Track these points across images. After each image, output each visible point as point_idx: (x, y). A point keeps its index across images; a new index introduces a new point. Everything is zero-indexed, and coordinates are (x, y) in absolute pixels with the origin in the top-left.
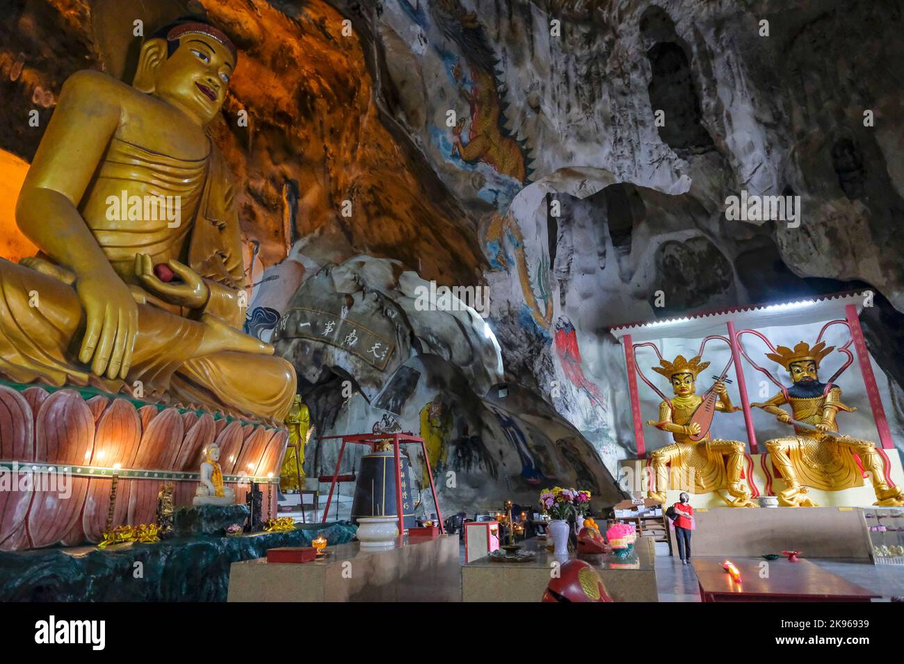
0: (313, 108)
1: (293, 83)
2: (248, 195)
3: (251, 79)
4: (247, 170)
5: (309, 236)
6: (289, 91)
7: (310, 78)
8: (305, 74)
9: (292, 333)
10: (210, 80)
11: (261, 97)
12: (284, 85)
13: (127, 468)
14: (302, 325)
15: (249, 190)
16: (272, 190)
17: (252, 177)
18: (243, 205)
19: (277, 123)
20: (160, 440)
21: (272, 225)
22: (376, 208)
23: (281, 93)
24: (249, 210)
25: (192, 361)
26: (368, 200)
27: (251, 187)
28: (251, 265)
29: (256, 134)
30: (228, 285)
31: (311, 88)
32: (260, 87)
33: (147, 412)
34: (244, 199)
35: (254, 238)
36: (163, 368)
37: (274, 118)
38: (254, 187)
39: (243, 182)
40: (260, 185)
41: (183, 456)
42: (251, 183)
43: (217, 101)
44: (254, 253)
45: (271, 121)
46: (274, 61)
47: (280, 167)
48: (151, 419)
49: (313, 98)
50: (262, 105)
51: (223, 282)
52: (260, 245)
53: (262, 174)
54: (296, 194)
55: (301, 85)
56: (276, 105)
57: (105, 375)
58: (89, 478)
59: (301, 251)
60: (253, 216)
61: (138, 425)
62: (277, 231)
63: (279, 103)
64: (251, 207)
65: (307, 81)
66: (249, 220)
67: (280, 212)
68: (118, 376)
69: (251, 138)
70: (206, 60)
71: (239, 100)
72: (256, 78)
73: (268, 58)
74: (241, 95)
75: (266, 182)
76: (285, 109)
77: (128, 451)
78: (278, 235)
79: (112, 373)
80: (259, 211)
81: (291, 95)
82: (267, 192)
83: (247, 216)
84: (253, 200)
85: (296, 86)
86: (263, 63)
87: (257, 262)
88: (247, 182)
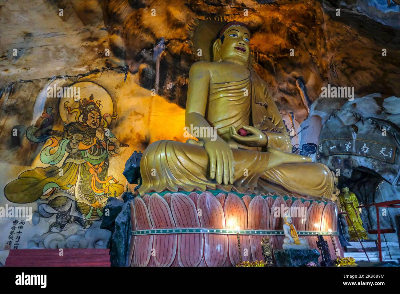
0: (298, 40)
1: (284, 33)
2: (281, 93)
3: (265, 42)
4: (276, 82)
5: (317, 99)
6: (284, 38)
7: (291, 26)
8: (288, 26)
9: (327, 153)
10: (240, 43)
11: (272, 48)
12: (280, 36)
13: (244, 229)
14: (331, 148)
15: (280, 90)
16: (291, 86)
17: (280, 84)
18: (280, 98)
19: (283, 55)
20: (258, 213)
21: (296, 102)
22: (351, 69)
23: (279, 40)
24: (283, 99)
25: (268, 172)
26: (343, 67)
27: (281, 89)
28: (293, 124)
29: (276, 65)
30: (276, 132)
31: (294, 31)
32: (270, 44)
33: (246, 199)
34: (279, 95)
35: (290, 111)
36: (253, 177)
37: (281, 54)
38: (282, 88)
39: (276, 88)
40: (284, 86)
41: (273, 221)
42: (280, 87)
43: (247, 51)
44: (292, 118)
45: (280, 56)
46: (272, 29)
47: (291, 74)
48: (249, 202)
49: (296, 35)
50: (274, 51)
51: (273, 130)
52: (294, 113)
53: (284, 81)
54: (303, 82)
55: (288, 32)
56: (280, 47)
57: (223, 183)
58: (228, 235)
59: (315, 109)
60: (286, 101)
61: (243, 206)
62: (300, 104)
63: (281, 46)
65: (290, 29)
66: (285, 104)
67: (298, 94)
68: (229, 183)
69: (274, 67)
70: (236, 36)
71: (264, 54)
72: (267, 41)
73: (269, 28)
74: (263, 51)
75: (287, 84)
76: (285, 47)
77: (242, 220)
78: (301, 105)
79: (226, 182)
80: (288, 98)
81: (285, 40)
82: (289, 87)
83: (283, 102)
84: (283, 94)
85: (286, 34)
86: (268, 32)
87: (295, 122)
88: (278, 87)
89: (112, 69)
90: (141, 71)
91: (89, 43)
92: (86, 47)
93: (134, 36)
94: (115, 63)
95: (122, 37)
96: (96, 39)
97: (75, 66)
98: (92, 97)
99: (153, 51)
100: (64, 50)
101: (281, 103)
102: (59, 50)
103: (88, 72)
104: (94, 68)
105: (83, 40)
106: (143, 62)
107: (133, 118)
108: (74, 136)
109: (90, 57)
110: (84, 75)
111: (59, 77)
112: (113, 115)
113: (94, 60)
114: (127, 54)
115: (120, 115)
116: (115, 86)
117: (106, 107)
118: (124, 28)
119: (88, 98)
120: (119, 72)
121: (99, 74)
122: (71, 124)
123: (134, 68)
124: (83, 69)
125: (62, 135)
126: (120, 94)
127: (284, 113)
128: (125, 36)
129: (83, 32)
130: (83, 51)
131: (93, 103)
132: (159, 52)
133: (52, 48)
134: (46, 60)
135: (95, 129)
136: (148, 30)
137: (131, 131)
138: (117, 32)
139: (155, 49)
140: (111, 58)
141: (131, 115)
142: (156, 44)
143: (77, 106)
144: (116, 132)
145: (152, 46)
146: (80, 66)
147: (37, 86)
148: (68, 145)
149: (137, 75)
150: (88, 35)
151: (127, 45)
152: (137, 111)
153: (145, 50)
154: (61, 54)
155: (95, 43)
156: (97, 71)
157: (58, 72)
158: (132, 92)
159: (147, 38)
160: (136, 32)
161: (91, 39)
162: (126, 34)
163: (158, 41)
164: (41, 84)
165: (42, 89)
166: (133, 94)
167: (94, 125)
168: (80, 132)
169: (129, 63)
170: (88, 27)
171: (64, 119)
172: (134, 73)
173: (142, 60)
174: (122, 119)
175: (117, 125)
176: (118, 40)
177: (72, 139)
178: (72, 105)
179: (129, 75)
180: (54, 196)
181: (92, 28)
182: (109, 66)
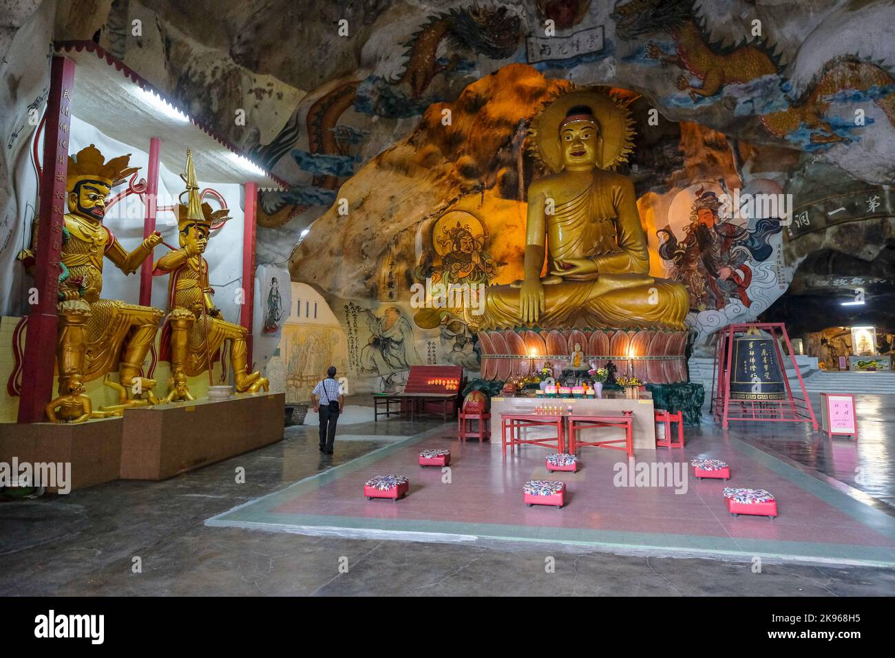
2: (707, 148)
4: (700, 129)
5: (750, 158)
10: (575, 148)
13: (544, 355)
14: (830, 214)
15: (706, 144)
16: (721, 135)
17: (705, 133)
18: (706, 157)
21: (727, 162)
24: (712, 158)
27: (707, 141)
34: (704, 152)
35: (719, 177)
39: (700, 140)
40: (712, 136)
42: (705, 137)
43: (587, 152)
44: (723, 188)
48: (546, 336)
52: (725, 180)
53: (711, 127)
57: (528, 321)
59: (753, 171)
60: (715, 161)
61: (542, 339)
62: (730, 165)
64: (711, 155)
66: (713, 166)
67: (729, 149)
68: (534, 321)
70: (571, 138)
75: (715, 131)
77: (542, 349)
78: (732, 167)
79: (531, 320)
80: (717, 155)
82: (718, 137)
83: (711, 162)
84: (711, 149)
88: (703, 138)
89: (468, 193)
90: (501, 179)
91: (439, 181)
92: (437, 186)
93: (485, 139)
94: (468, 185)
95: (469, 154)
96: (444, 174)
97: (434, 205)
98: (459, 224)
99: (512, 146)
100: (421, 196)
101: (708, 165)
102: (417, 198)
103: (447, 204)
104: (452, 199)
105: (433, 182)
106: (501, 168)
107: (506, 232)
108: (453, 267)
109: (444, 192)
110: (444, 209)
111: (425, 218)
112: (485, 235)
113: (448, 192)
114: (480, 170)
115: (492, 232)
116: (477, 206)
117: (475, 229)
118: (469, 142)
119: (455, 226)
120: (476, 193)
121: (458, 202)
122: (448, 256)
123: (491, 181)
124: (442, 204)
125: (442, 269)
126: (484, 212)
127: (711, 180)
128: (474, 149)
129: (430, 175)
130: (437, 190)
131: (462, 229)
132: (519, 144)
133: (411, 199)
134: (411, 209)
135: (470, 254)
136: (501, 122)
137: (508, 246)
138: (463, 152)
139: (514, 141)
140: (464, 182)
141: (503, 229)
142: (515, 133)
143: (448, 237)
144: (491, 252)
145: (510, 139)
146: (438, 203)
147: (412, 232)
148: (449, 276)
149: (496, 188)
150: (435, 175)
151: (478, 158)
152: (509, 223)
153: (501, 149)
154: (420, 200)
155: (444, 178)
156: (455, 200)
157: (423, 215)
158: (495, 207)
159: (502, 132)
160: (485, 134)
161: (439, 177)
162: (474, 145)
163: (515, 127)
164: (414, 229)
165: (416, 232)
166: (497, 208)
167: (469, 250)
168: (457, 261)
169: (483, 178)
170: (433, 168)
171: (440, 253)
172: (490, 188)
173: (499, 166)
174: (495, 236)
175: (491, 244)
176: (467, 160)
177: (451, 270)
178: (444, 238)
179: (486, 192)
180: (450, 322)
181: (436, 167)
182: (465, 191)
